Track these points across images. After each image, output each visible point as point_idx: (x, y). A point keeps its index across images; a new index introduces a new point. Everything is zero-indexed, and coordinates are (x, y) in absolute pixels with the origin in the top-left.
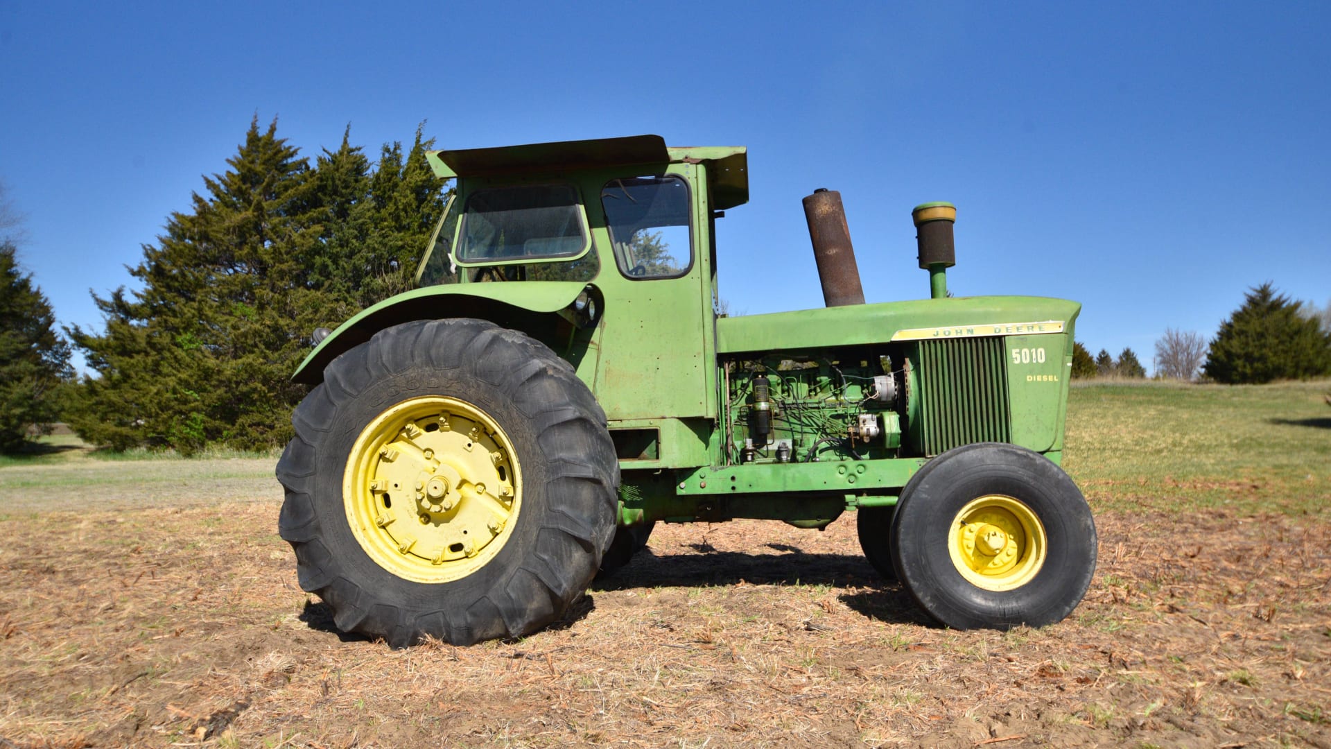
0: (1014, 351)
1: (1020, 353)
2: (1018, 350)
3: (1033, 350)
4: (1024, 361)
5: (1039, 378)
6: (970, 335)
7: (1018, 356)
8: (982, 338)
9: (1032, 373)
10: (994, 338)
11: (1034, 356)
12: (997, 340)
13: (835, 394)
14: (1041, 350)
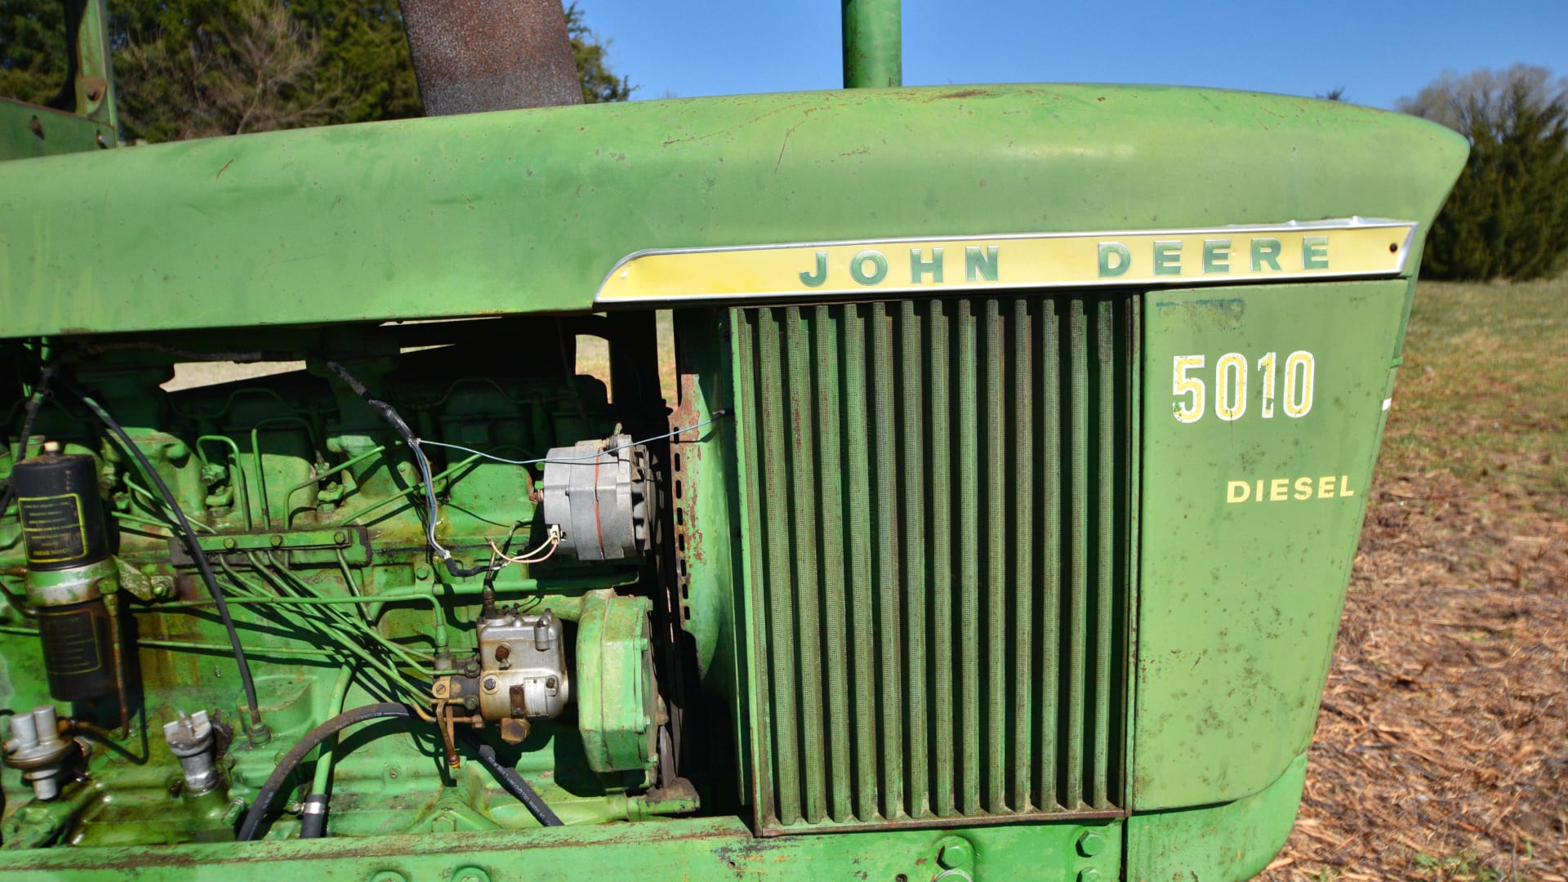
0: (1182, 364)
1: (1207, 375)
2: (1198, 361)
3: (1269, 360)
4: (1222, 412)
5: (1278, 490)
6: (980, 283)
7: (1198, 387)
8: (1035, 297)
9: (1248, 466)
10: (1091, 295)
11: (1269, 390)
12: (1105, 309)
13: (418, 502)
14: (1303, 358)
